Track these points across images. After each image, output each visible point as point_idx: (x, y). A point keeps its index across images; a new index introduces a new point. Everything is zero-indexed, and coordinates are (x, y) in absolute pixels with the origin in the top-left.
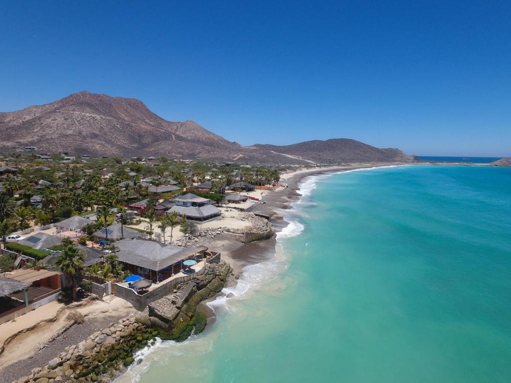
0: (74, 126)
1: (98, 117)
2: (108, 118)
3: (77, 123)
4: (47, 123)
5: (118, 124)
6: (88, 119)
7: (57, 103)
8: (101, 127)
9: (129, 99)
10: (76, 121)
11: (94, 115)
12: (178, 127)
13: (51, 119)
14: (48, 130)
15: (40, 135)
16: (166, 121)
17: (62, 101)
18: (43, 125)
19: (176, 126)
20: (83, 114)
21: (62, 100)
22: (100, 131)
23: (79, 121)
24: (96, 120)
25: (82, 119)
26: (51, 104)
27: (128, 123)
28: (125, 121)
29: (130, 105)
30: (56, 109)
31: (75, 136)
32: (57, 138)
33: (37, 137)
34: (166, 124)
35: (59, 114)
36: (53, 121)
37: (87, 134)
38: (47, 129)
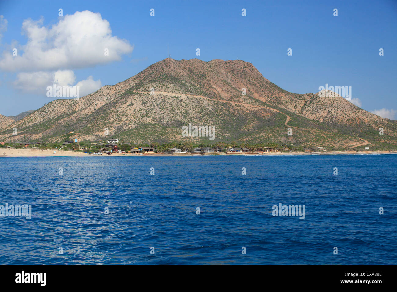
0: (154, 111)
1: (184, 96)
2: (196, 97)
3: (157, 107)
4: (123, 109)
5: (209, 105)
6: (171, 101)
7: (134, 79)
8: (186, 111)
9: (232, 62)
10: (155, 105)
11: (178, 95)
12: (306, 102)
13: (127, 104)
14: (124, 119)
15: (116, 126)
16: (288, 94)
17: (139, 76)
18: (119, 113)
19: (303, 102)
20: (165, 94)
21: (140, 74)
22: (185, 117)
23: (160, 104)
24: (181, 101)
25: (163, 101)
26: (126, 81)
27: (225, 102)
28: (221, 98)
29: (232, 72)
30: (133, 88)
31: (155, 124)
32: (135, 129)
33: (114, 129)
34: (287, 98)
35: (136, 96)
36: (130, 107)
37: (168, 122)
38: (123, 117)
